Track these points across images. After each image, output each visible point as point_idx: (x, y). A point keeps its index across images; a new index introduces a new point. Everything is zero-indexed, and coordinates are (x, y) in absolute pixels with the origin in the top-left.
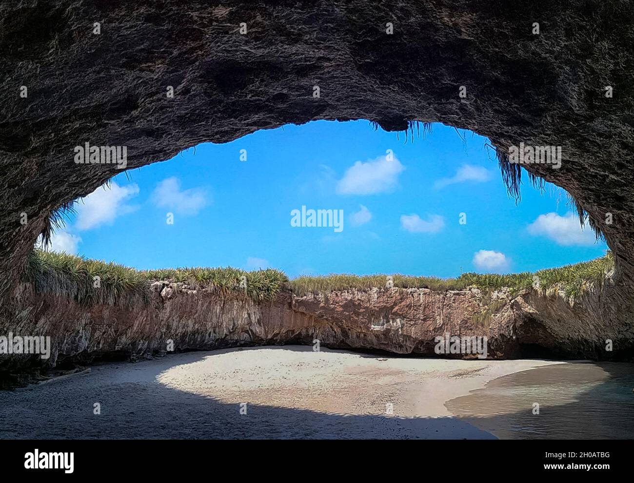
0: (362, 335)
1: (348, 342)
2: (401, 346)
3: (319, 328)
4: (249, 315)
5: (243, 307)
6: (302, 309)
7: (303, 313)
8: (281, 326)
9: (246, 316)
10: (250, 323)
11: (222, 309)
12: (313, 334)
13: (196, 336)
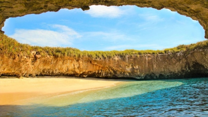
0: (123, 73)
1: (116, 75)
2: (139, 76)
3: (104, 70)
4: (74, 65)
5: (72, 62)
6: (96, 63)
7: (97, 65)
8: (86, 69)
9: (73, 66)
10: (74, 68)
11: (63, 63)
12: (101, 73)
13: (50, 70)
